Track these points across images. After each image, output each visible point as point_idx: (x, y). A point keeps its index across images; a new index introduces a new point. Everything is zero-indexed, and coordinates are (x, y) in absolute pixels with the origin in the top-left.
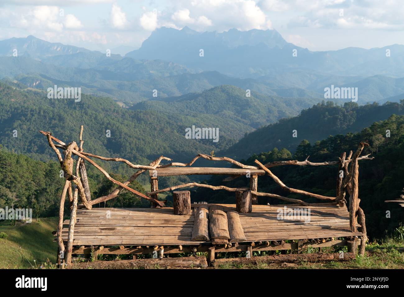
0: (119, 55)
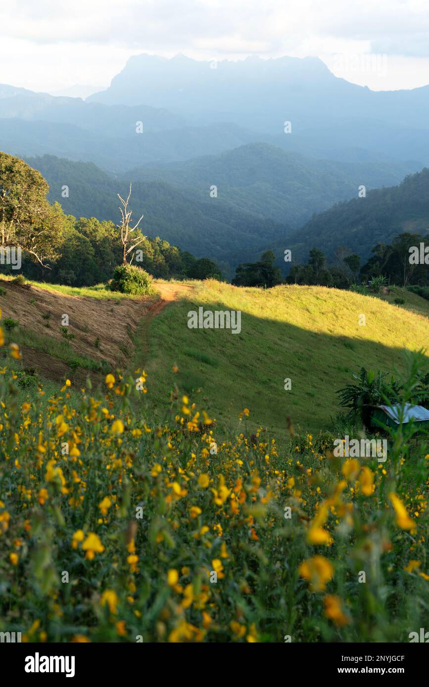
0: (79, 99)
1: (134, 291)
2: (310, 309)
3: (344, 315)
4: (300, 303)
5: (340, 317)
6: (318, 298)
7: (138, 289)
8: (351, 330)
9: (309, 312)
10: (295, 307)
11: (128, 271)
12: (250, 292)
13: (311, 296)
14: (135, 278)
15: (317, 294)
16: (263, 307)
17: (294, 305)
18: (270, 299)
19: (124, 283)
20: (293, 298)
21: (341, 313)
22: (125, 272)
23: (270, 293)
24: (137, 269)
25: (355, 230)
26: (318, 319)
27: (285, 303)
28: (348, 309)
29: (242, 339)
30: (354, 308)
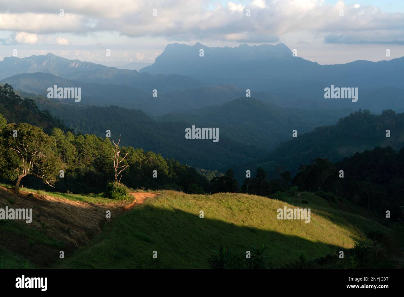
0: (135, 71)
1: (117, 198)
2: (232, 208)
3: (254, 211)
4: (227, 204)
5: (251, 213)
6: (239, 201)
7: (120, 197)
8: (257, 221)
9: (232, 209)
10: (223, 206)
11: (115, 186)
12: (196, 197)
13: (235, 200)
14: (119, 190)
15: (239, 198)
16: (201, 207)
17: (223, 205)
18: (208, 201)
19: (112, 193)
20: (223, 201)
21: (253, 210)
22: (113, 186)
23: (209, 198)
24: (121, 184)
25: (307, 152)
26: (236, 214)
27: (217, 204)
28: (258, 208)
29: (179, 227)
30: (262, 207)
